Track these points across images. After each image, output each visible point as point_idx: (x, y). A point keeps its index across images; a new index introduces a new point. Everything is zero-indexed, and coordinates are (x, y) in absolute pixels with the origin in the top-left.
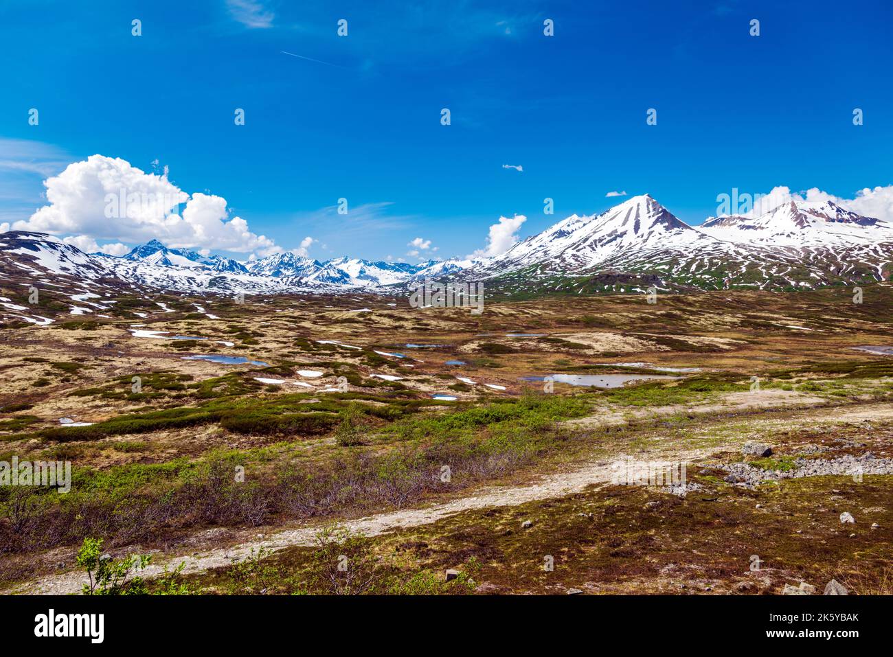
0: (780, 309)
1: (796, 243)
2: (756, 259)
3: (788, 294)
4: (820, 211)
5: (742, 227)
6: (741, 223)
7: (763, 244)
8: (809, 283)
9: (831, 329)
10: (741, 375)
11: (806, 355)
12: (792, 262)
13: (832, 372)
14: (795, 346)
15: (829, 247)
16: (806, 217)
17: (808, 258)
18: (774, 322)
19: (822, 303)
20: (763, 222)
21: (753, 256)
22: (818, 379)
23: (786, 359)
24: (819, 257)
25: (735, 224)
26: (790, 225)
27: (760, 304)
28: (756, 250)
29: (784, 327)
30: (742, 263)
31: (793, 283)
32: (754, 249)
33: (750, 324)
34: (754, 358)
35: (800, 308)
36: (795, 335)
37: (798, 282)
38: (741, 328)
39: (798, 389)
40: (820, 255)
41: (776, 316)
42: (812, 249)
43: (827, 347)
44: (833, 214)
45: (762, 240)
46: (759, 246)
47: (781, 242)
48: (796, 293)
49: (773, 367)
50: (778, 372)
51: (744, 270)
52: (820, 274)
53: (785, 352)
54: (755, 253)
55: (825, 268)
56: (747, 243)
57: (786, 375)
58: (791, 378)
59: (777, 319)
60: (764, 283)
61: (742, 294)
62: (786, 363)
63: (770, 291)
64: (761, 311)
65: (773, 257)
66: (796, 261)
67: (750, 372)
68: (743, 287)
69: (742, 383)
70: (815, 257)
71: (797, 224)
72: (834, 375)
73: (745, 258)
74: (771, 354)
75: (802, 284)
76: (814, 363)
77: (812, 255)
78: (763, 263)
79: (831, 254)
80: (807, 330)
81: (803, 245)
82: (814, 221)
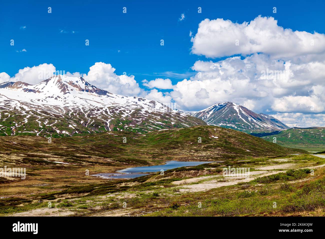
0: (49, 149)
1: (60, 103)
2: (34, 114)
3: (55, 139)
4: (76, 83)
5: (26, 90)
6: (25, 87)
7: (40, 103)
8: (68, 131)
9: (81, 163)
10: (21, 199)
11: (65, 182)
12: (58, 117)
13: (80, 192)
14: (59, 176)
15: (81, 107)
16: (67, 87)
17: (68, 114)
18: (45, 159)
19: (75, 145)
20: (40, 87)
21: (33, 112)
22: (72, 198)
23: (53, 185)
24: (74, 114)
25: (21, 87)
26: (57, 91)
27: (37, 146)
28: (35, 107)
29: (52, 162)
30: (25, 116)
31: (58, 131)
32: (33, 106)
33: (29, 160)
34: (31, 186)
35: (62, 149)
36: (59, 168)
37: (61, 130)
38: (23, 164)
39: (58, 206)
40: (75, 113)
41: (47, 155)
42: (70, 108)
43: (77, 176)
44: (83, 86)
45: (39, 100)
46: (37, 104)
47: (52, 102)
48: (60, 138)
49: (44, 192)
50: (47, 195)
51: (26, 121)
52: (75, 126)
53: (52, 180)
54: (34, 109)
55: (78, 122)
56: (29, 102)
57: (51, 197)
58: (55, 199)
59: (47, 157)
60: (39, 131)
61: (25, 139)
62: (52, 188)
63: (43, 137)
64: (37, 151)
65: (46, 113)
66: (61, 116)
67: (28, 196)
68: (25, 134)
69: (22, 205)
70: (72, 114)
71: (62, 91)
72: (81, 195)
73: (27, 112)
74: (42, 182)
75: (64, 132)
76: (70, 187)
77: (71, 113)
78: (39, 117)
79: (81, 112)
80: (66, 164)
81: (65, 105)
82: (72, 90)
